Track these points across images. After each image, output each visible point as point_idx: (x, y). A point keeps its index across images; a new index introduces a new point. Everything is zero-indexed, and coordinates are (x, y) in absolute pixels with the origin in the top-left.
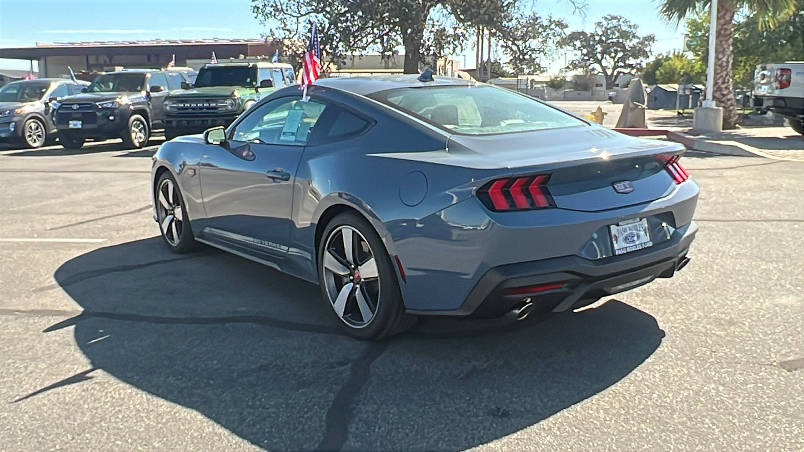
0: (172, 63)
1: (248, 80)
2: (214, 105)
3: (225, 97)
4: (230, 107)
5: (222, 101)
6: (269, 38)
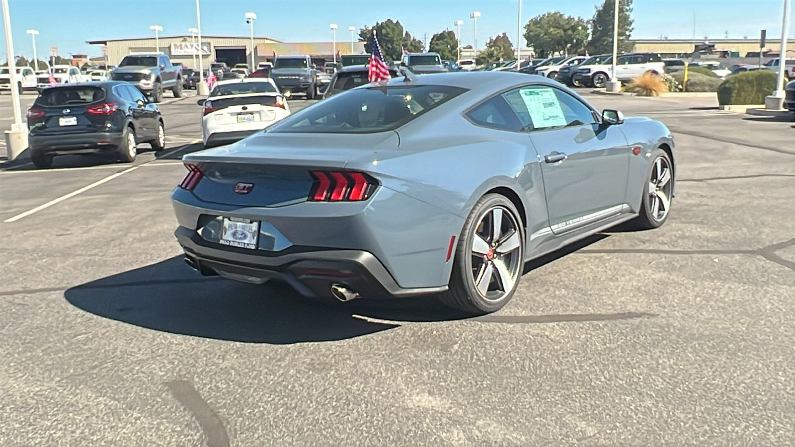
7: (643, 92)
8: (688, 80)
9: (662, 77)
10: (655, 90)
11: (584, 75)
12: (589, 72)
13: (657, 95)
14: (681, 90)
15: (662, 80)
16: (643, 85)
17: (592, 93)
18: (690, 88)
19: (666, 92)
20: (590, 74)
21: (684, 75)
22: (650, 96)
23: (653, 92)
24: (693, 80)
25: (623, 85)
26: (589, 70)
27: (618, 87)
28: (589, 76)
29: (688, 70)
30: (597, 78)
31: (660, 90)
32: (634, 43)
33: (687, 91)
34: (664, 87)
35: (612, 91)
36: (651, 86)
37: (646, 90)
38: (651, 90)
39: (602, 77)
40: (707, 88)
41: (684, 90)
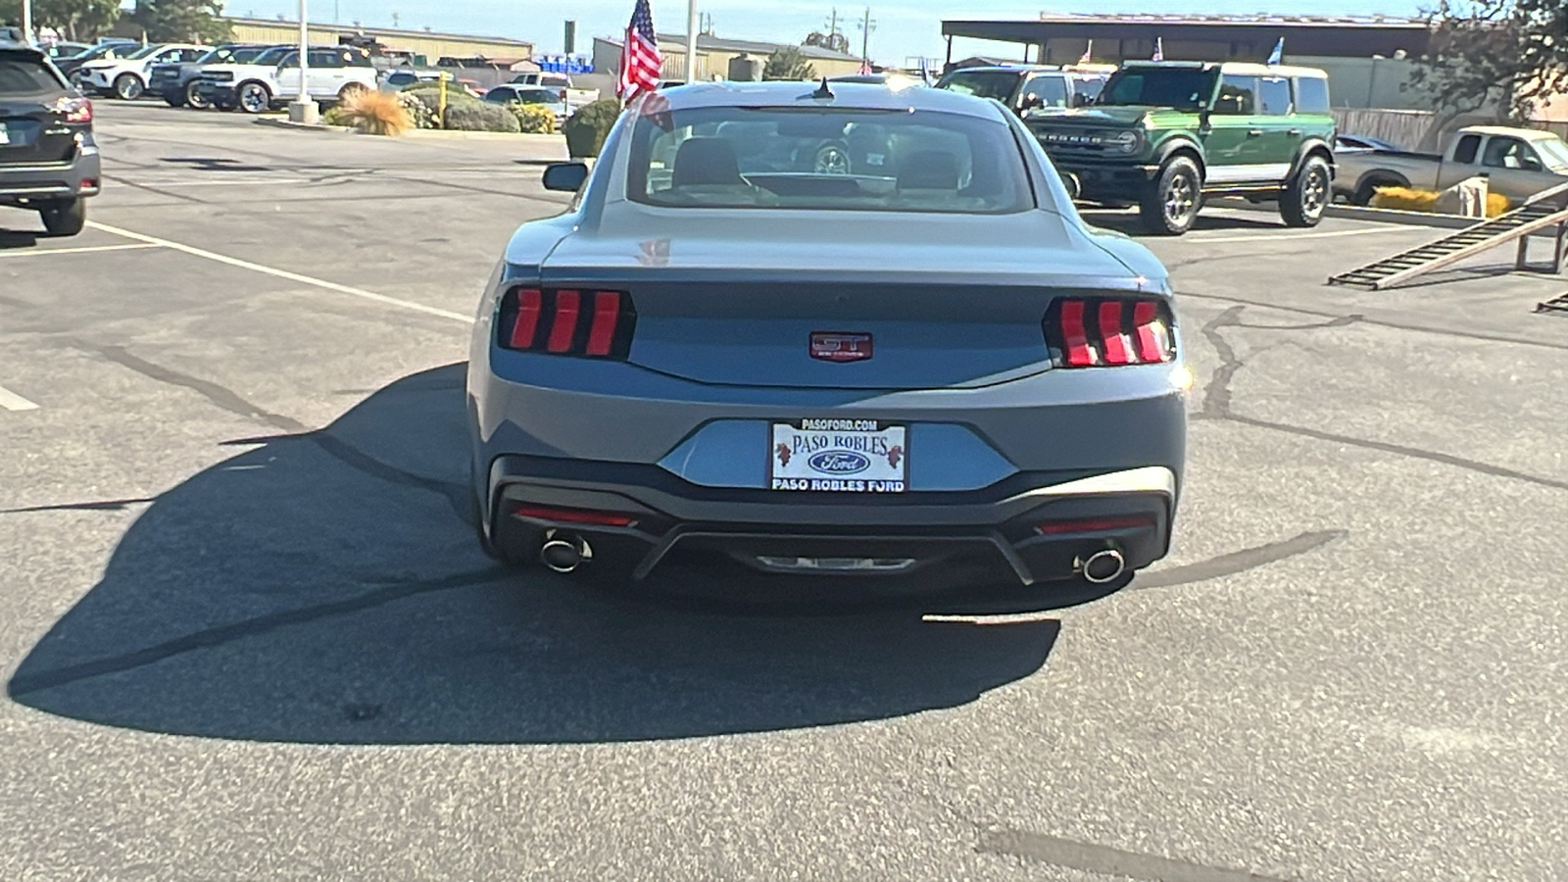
0: (1086, 57)
1: (1194, 97)
2: (1099, 140)
3: (1121, 127)
4: (1127, 148)
5: (1116, 134)
6: (1435, 17)
7: (370, 125)
8: (448, 106)
9: (400, 99)
10: (393, 124)
11: (218, 84)
12: (231, 80)
13: (397, 131)
14: (436, 126)
15: (402, 103)
16: (369, 112)
17: (255, 122)
18: (452, 122)
19: (412, 128)
20: (233, 84)
21: (438, 96)
22: (384, 134)
23: (390, 127)
24: (457, 106)
25: (321, 111)
26: (230, 75)
27: (313, 115)
28: (229, 88)
29: (447, 88)
30: (246, 92)
31: (402, 124)
32: (230, 23)
33: (447, 127)
34: (407, 117)
35: (302, 121)
36: (383, 116)
37: (373, 122)
38: (384, 122)
39: (257, 91)
40: (483, 123)
41: (441, 126)
